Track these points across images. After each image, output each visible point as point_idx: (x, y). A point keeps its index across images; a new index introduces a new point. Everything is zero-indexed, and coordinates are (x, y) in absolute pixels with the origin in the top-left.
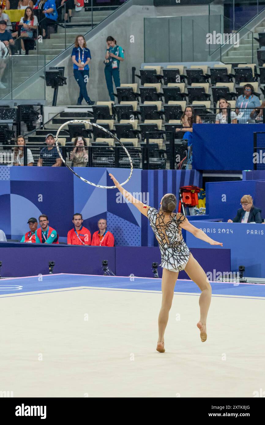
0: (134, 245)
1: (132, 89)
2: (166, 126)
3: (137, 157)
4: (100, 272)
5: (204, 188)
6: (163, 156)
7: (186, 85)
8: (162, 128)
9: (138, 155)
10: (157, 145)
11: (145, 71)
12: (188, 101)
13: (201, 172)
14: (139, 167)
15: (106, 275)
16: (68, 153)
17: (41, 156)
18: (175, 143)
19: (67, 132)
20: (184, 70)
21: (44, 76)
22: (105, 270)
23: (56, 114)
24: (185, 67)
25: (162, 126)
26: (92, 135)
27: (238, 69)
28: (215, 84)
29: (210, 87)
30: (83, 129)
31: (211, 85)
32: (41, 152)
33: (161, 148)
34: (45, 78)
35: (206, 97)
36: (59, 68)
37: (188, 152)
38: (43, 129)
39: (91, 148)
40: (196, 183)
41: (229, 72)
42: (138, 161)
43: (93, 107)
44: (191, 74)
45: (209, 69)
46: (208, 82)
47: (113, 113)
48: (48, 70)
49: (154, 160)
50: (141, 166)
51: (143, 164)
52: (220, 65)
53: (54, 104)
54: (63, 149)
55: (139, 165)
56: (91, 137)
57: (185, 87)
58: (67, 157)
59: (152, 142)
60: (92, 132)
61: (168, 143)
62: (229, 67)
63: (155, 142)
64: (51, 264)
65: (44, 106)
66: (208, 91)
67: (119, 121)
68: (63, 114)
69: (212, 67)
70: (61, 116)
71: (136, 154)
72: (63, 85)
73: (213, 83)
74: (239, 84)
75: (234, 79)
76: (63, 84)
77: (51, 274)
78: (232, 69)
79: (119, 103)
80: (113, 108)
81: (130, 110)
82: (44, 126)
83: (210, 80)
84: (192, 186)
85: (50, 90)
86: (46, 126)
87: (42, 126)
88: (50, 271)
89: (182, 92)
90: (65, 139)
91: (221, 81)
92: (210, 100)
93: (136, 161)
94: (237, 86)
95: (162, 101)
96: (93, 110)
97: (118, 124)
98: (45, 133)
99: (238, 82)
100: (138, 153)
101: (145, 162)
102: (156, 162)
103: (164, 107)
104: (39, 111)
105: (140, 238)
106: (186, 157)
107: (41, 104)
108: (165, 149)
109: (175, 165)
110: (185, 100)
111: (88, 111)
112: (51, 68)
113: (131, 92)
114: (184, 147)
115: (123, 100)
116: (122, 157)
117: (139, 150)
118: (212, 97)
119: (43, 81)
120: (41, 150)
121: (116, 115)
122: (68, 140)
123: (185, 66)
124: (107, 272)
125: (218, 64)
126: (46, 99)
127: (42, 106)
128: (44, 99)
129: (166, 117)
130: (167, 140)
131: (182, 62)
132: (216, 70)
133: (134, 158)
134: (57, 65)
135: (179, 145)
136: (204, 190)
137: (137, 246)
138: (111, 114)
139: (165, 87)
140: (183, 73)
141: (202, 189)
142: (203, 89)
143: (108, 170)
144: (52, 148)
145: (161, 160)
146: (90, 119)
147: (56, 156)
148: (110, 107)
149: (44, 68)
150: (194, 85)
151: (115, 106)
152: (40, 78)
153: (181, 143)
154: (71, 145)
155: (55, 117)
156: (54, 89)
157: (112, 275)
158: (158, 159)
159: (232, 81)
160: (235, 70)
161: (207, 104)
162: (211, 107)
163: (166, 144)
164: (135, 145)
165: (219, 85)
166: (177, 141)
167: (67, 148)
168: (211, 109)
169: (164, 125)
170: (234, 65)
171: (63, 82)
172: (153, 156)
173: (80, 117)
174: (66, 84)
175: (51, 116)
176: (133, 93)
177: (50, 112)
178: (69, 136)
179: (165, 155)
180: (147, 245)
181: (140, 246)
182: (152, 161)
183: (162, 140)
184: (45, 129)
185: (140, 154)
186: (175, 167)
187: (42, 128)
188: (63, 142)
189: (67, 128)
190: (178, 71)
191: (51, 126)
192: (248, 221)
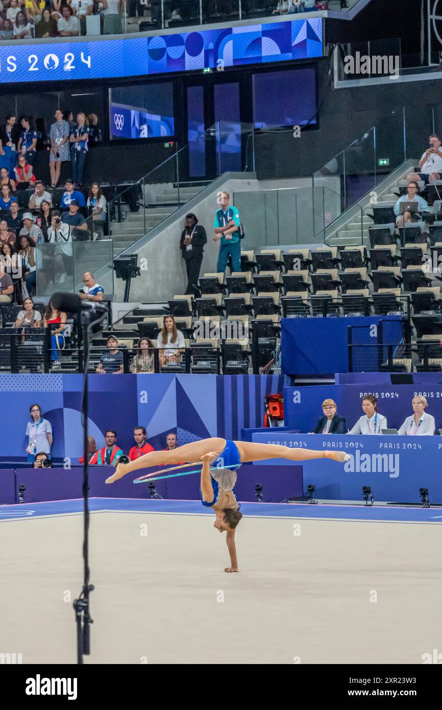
1: (217, 279)
2: (252, 323)
3: (215, 360)
7: (282, 273)
10: (239, 346)
12: (282, 291)
13: (293, 377)
17: (101, 361)
18: (259, 342)
19: (137, 334)
20: (281, 255)
21: (113, 265)
23: (128, 312)
24: (282, 252)
25: (249, 323)
27: (344, 253)
28: (316, 270)
29: (309, 274)
31: (312, 272)
33: (245, 349)
34: (114, 268)
35: (304, 287)
36: (132, 256)
37: (276, 352)
38: (112, 330)
41: (334, 256)
43: (169, 302)
44: (289, 259)
45: (311, 253)
46: (309, 268)
47: (193, 308)
48: (117, 258)
52: (323, 248)
53: (126, 299)
57: (281, 275)
62: (334, 251)
63: (238, 342)
65: (113, 302)
66: (307, 280)
67: (199, 318)
68: (136, 312)
69: (314, 251)
70: (134, 315)
72: (135, 277)
73: (314, 270)
74: (344, 270)
75: (339, 264)
76: (136, 275)
78: (337, 253)
80: (193, 303)
82: (112, 326)
83: (311, 266)
86: (115, 327)
87: (110, 326)
89: (277, 281)
90: (133, 341)
91: (324, 267)
92: (307, 291)
94: (342, 273)
95: (252, 293)
96: (170, 306)
102: (236, 365)
103: (254, 299)
106: (273, 359)
107: (110, 300)
108: (250, 350)
109: (260, 368)
110: (280, 291)
111: (163, 308)
112: (121, 256)
113: (216, 283)
116: (196, 360)
117: (216, 351)
118: (311, 288)
119: (113, 272)
121: (196, 311)
123: (282, 250)
124: (154, 496)
125: (322, 246)
126: (115, 294)
127: (110, 302)
128: (112, 293)
129: (254, 311)
131: (279, 244)
132: (319, 254)
135: (264, 345)
138: (191, 309)
139: (256, 276)
140: (280, 259)
142: (300, 278)
143: (178, 377)
145: (243, 363)
147: (119, 361)
148: (190, 301)
150: (292, 273)
151: (195, 300)
153: (268, 342)
155: (126, 315)
156: (125, 282)
158: (238, 362)
159: (337, 267)
160: (341, 253)
161: (304, 295)
163: (251, 344)
165: (321, 272)
166: (262, 341)
170: (341, 248)
171: (136, 273)
172: (232, 359)
174: (139, 275)
175: (122, 315)
176: (218, 284)
177: (119, 309)
182: (230, 365)
184: (114, 330)
187: (109, 329)
188: (130, 345)
189: (137, 329)
190: (273, 256)
191: (121, 327)
192: (329, 433)
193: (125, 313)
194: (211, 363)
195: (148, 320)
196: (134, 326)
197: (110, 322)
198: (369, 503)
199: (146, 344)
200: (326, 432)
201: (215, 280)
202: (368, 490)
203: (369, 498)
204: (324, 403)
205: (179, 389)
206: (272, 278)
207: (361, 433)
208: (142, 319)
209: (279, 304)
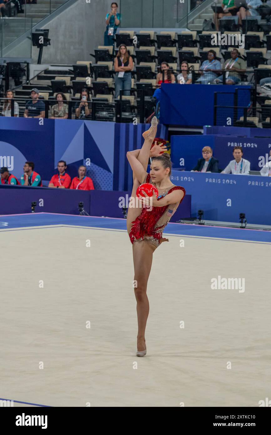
0: (106, 190)
1: (108, 51)
2: (137, 84)
3: (111, 111)
4: (76, 212)
5: (169, 140)
6: (134, 112)
7: (156, 48)
8: (134, 86)
9: (112, 109)
10: (129, 102)
11: (120, 35)
12: (157, 63)
13: (167, 126)
14: (113, 120)
15: (81, 215)
16: (50, 107)
17: (27, 108)
18: (145, 100)
19: (50, 88)
20: (154, 35)
21: (30, 36)
22: (81, 210)
23: (41, 71)
24: (155, 33)
25: (134, 85)
26: (72, 90)
27: (202, 36)
28: (182, 48)
29: (177, 51)
30: (64, 85)
31: (178, 49)
32: (27, 104)
33: (132, 104)
34: (31, 39)
35: (173, 60)
36: (44, 30)
37: (156, 108)
38: (29, 84)
39: (71, 102)
40: (162, 136)
41: (194, 38)
42: (112, 115)
43: (73, 66)
44: (161, 39)
45: (177, 35)
46: (175, 46)
47: (91, 72)
48: (34, 32)
49: (126, 114)
50: (114, 119)
51: (117, 118)
52: (186, 32)
53: (39, 62)
54: (46, 102)
55: (113, 119)
56: (71, 93)
57: (155, 50)
58: (49, 109)
59: (125, 98)
60: (72, 88)
61: (139, 99)
62: (194, 34)
63: (128, 99)
64: (34, 204)
65: (30, 64)
66: (175, 54)
67: (96, 79)
68: (46, 71)
69: (179, 33)
70: (45, 73)
71: (110, 109)
72: (47, 46)
73: (180, 48)
74: (202, 49)
75: (198, 44)
76: (47, 44)
77: (33, 213)
78: (196, 36)
79: (96, 63)
80: (91, 67)
81: (106, 70)
82: (29, 82)
83: (177, 45)
84: (159, 139)
85: (35, 50)
86: (31, 82)
87: (28, 82)
88: (33, 210)
89: (153, 54)
90: (48, 94)
91: (187, 46)
92: (176, 62)
93: (110, 115)
94: (201, 51)
95: (135, 62)
96: (74, 69)
97: (95, 82)
98: (31, 88)
99: (202, 47)
100: (112, 108)
101: (118, 116)
102: (128, 116)
103: (137, 67)
104: (26, 69)
105: (112, 183)
106: (154, 113)
107: (28, 62)
108: (136, 105)
109: (145, 119)
110: (155, 62)
111: (69, 70)
112: (37, 30)
113: (107, 54)
114: (153, 104)
115: (100, 61)
116: (98, 111)
117: (113, 105)
118: (178, 60)
119: (30, 42)
120: (27, 103)
121: (94, 74)
122: (51, 94)
123: (156, 31)
124: (82, 213)
125: (185, 30)
126: (32, 58)
127: (28, 64)
128: (30, 57)
129: (137, 76)
130: (138, 97)
131: (153, 27)
132: (183, 36)
133: (109, 112)
134: (43, 28)
135: (148, 102)
136: (170, 142)
137: (109, 190)
138: (89, 72)
139: (137, 50)
140: (154, 38)
141: (167, 142)
142: (171, 53)
143: (85, 123)
144: (36, 102)
145: (132, 114)
146: (71, 77)
147: (40, 109)
148: (89, 66)
149: (31, 30)
150: (163, 49)
151: (93, 65)
152: (27, 39)
153: (150, 100)
154: (53, 99)
155: (39, 74)
156: (39, 49)
157: (86, 215)
158: (129, 114)
159: (196, 46)
160: (200, 36)
161: (174, 66)
162: (177, 69)
163: (137, 101)
164: (110, 101)
165: (185, 49)
166: (147, 98)
167: (50, 102)
168: (177, 70)
169: (135, 84)
170: (199, 32)
171: (47, 43)
172: (125, 111)
173: (62, 74)
174: (50, 44)
175: (37, 73)
176: (109, 55)
177: (35, 69)
178: (51, 91)
179: (136, 110)
180: (118, 190)
181: (112, 190)
182: (124, 115)
183: (133, 97)
184: (30, 84)
185: (114, 109)
186: (145, 122)
187: (27, 84)
188: (46, 97)
189: (50, 84)
190: (149, 36)
191: (36, 82)
192: (207, 171)
193: (39, 72)
194: (109, 114)
195: (58, 78)
196: (48, 83)
197: (28, 79)
198: (244, 225)
199: (60, 97)
200: (204, 171)
201: (107, 52)
202: (243, 216)
203: (244, 222)
204: (203, 150)
205: (87, 133)
206: (149, 52)
207: (231, 173)
208: (54, 78)
209: (155, 71)
